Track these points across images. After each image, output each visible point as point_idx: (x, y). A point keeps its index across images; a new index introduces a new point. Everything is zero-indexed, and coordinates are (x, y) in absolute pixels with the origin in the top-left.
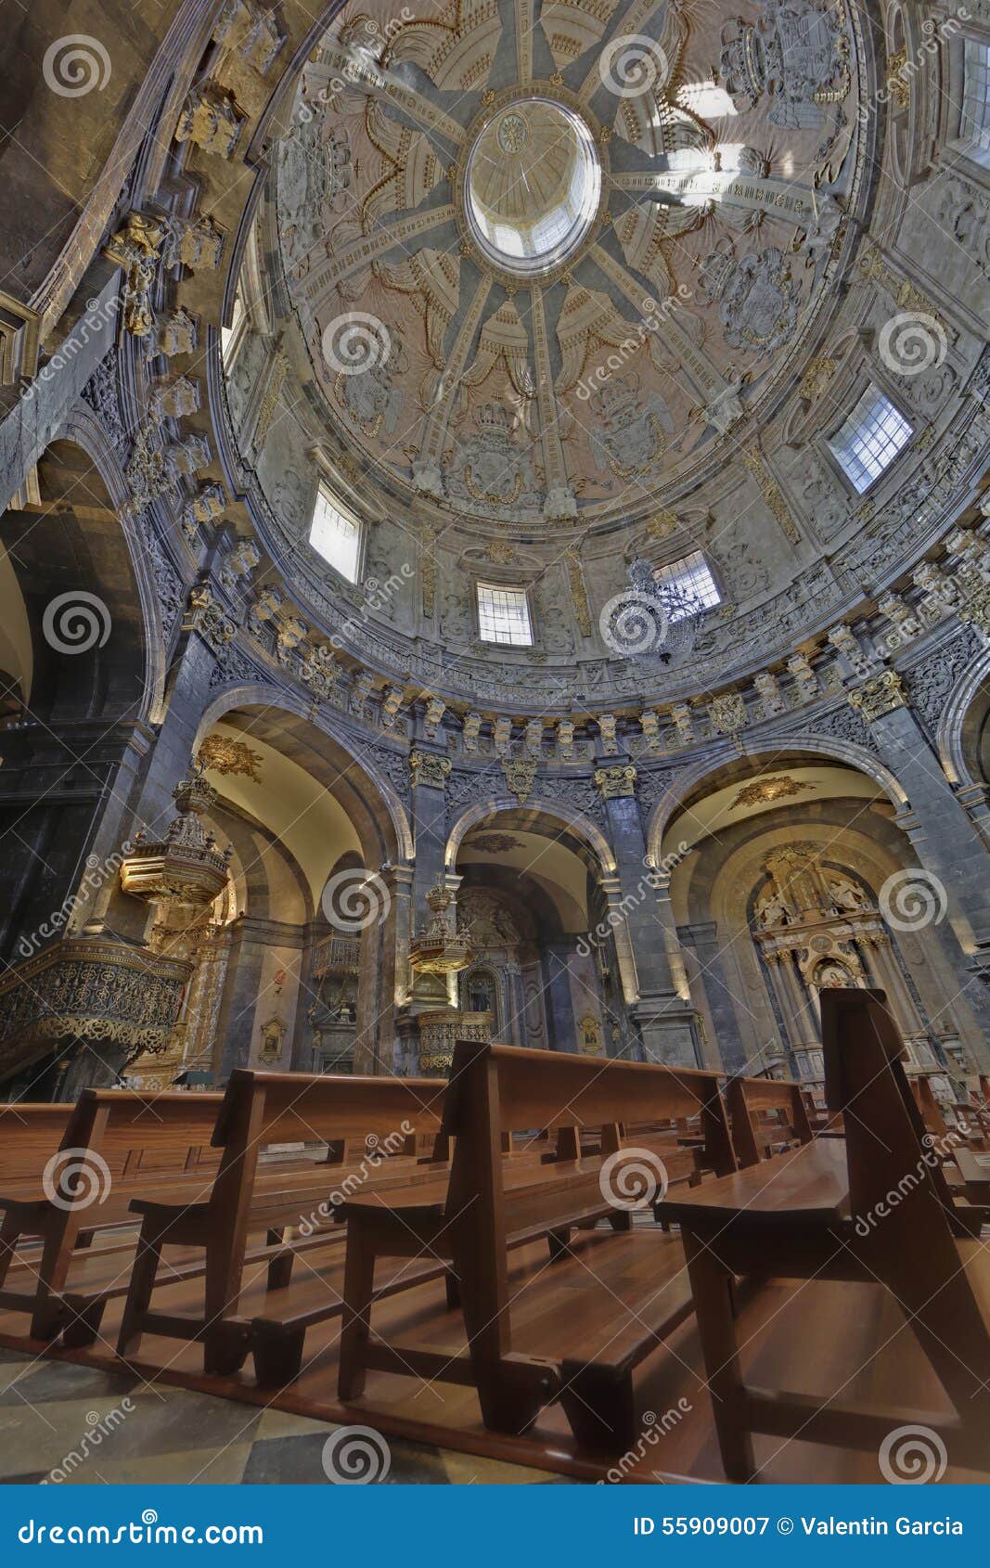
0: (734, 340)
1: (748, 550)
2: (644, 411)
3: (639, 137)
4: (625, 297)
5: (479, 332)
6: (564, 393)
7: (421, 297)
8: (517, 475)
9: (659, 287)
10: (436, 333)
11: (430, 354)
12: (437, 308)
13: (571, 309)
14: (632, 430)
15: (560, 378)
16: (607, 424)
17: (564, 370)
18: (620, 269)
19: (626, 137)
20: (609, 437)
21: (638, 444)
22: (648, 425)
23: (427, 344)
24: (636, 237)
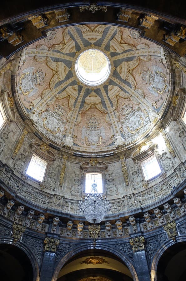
2: (154, 72)
3: (97, 39)
4: (127, 58)
5: (108, 97)
6: (136, 88)
7: (92, 106)
8: (140, 117)
9: (130, 49)
10: (100, 108)
11: (103, 113)
12: (97, 104)
13: (121, 72)
14: (156, 80)
15: (132, 86)
16: (150, 84)
17: (131, 83)
18: (121, 55)
19: (95, 42)
20: (152, 87)
21: (159, 81)
22: (157, 74)
23: (101, 112)
24: (116, 48)
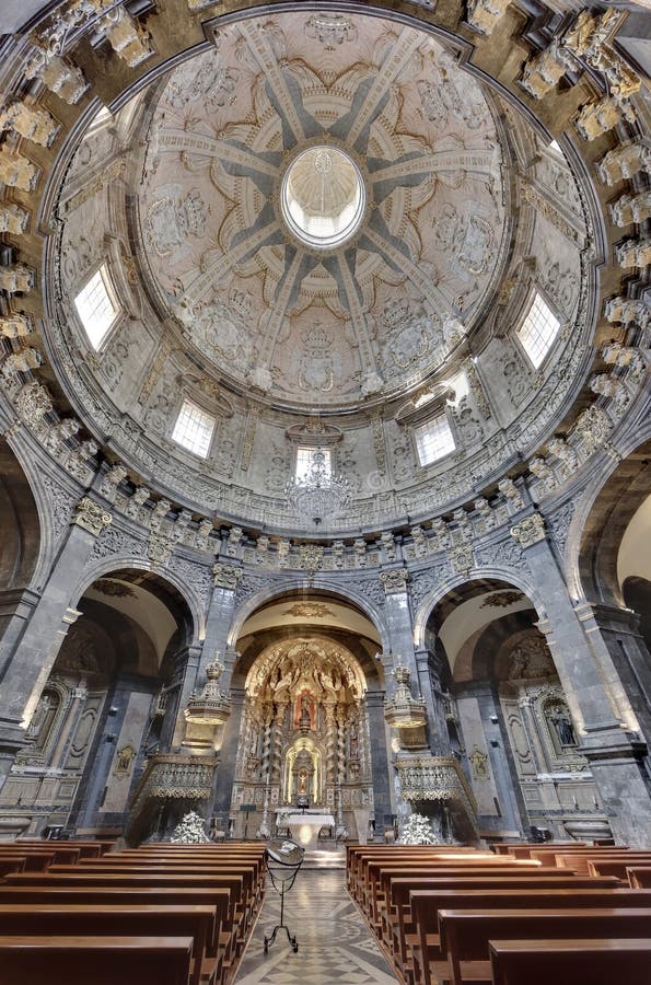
0: (475, 122)
1: (560, 267)
2: (467, 219)
3: (337, 114)
4: (407, 176)
5: (355, 280)
6: (420, 259)
7: (317, 299)
8: (422, 332)
9: (417, 149)
10: (335, 306)
11: (339, 318)
12: (328, 296)
13: (389, 216)
14: (469, 239)
15: (411, 255)
16: (454, 250)
17: (410, 247)
18: (392, 168)
20: (459, 257)
21: (476, 243)
22: (474, 225)
23: (335, 314)
24: (382, 148)
